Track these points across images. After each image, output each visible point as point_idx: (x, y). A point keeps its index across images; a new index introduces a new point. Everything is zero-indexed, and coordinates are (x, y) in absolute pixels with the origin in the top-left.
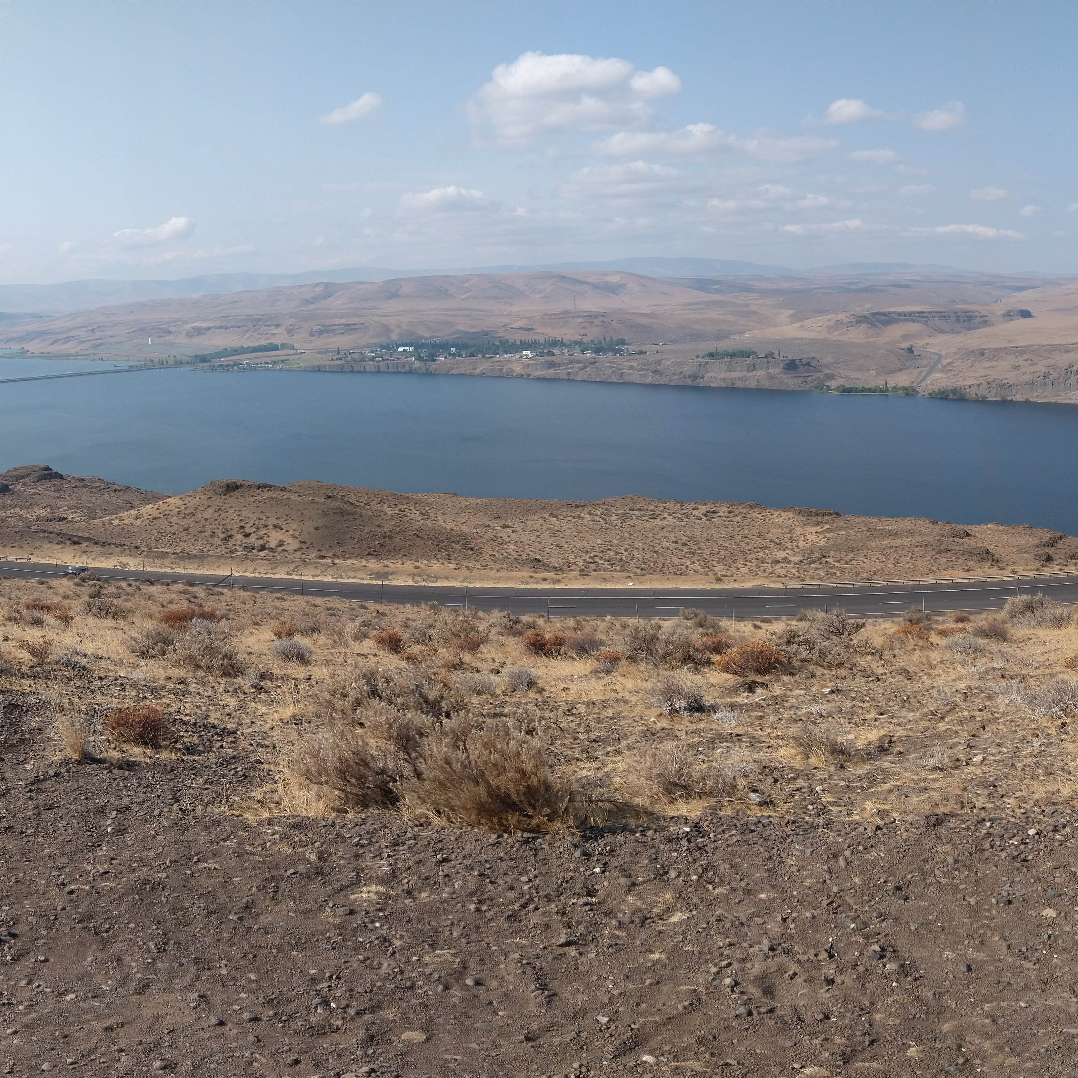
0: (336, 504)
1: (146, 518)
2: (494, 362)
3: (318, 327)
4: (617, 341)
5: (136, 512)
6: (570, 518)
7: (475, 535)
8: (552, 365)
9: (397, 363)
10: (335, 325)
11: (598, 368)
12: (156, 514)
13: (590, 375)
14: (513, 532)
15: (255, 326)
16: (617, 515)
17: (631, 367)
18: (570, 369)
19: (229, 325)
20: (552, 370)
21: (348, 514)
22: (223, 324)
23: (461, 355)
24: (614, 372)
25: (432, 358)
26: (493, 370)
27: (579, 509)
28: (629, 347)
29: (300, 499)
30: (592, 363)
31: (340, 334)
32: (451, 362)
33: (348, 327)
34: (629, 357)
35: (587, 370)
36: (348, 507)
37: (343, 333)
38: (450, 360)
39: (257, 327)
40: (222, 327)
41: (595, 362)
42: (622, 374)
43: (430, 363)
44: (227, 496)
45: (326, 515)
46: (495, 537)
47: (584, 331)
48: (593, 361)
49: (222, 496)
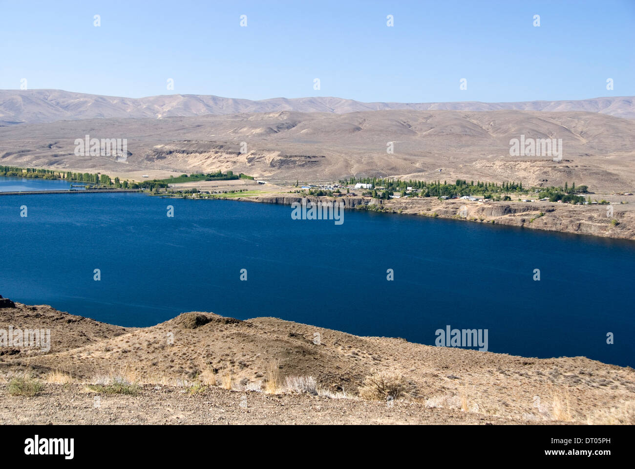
0: (299, 343)
1: (115, 350)
2: (448, 204)
3: (280, 158)
4: (579, 189)
5: (105, 345)
6: (517, 375)
7: (424, 384)
8: (508, 210)
9: (354, 200)
10: (296, 156)
11: (555, 217)
12: (125, 346)
13: (546, 224)
14: (461, 384)
15: (217, 152)
16: (565, 376)
17: (591, 218)
18: (526, 215)
19: (191, 149)
20: (507, 216)
21: (310, 354)
22: (185, 149)
23: (417, 195)
24: (571, 221)
25: (387, 196)
26: (446, 212)
27: (526, 366)
28: (592, 196)
29: (265, 336)
30: (550, 211)
31: (300, 165)
32: (407, 201)
33: (308, 159)
34: (589, 208)
35: (544, 217)
36: (310, 347)
37: (303, 166)
38: (406, 200)
39: (219, 154)
40: (183, 152)
41: (553, 210)
42: (580, 224)
43: (386, 201)
44: (197, 330)
45: (289, 353)
46: (444, 388)
47: (545, 177)
48: (551, 208)
49: (191, 330)
